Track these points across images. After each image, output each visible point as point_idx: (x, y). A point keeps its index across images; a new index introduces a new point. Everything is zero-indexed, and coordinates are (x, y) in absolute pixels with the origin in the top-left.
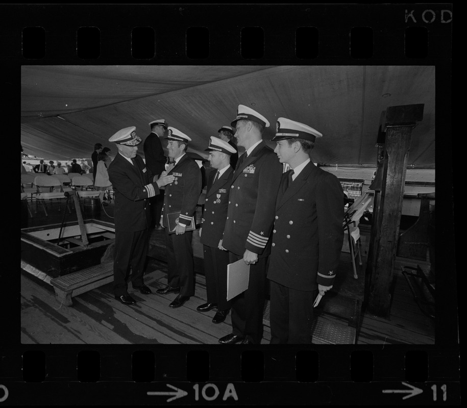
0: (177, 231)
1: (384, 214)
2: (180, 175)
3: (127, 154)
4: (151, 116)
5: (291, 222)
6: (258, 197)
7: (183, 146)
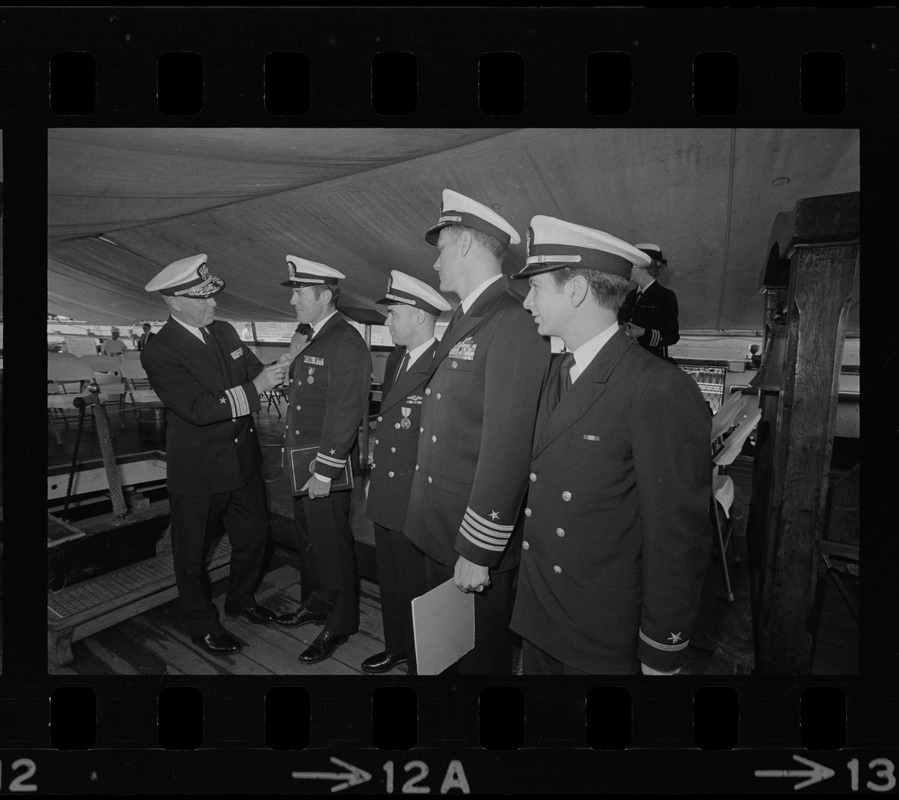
0: (310, 491)
1: (790, 448)
2: (321, 363)
3: (193, 318)
4: (288, 234)
5: (567, 496)
6: (485, 420)
7: (327, 295)
